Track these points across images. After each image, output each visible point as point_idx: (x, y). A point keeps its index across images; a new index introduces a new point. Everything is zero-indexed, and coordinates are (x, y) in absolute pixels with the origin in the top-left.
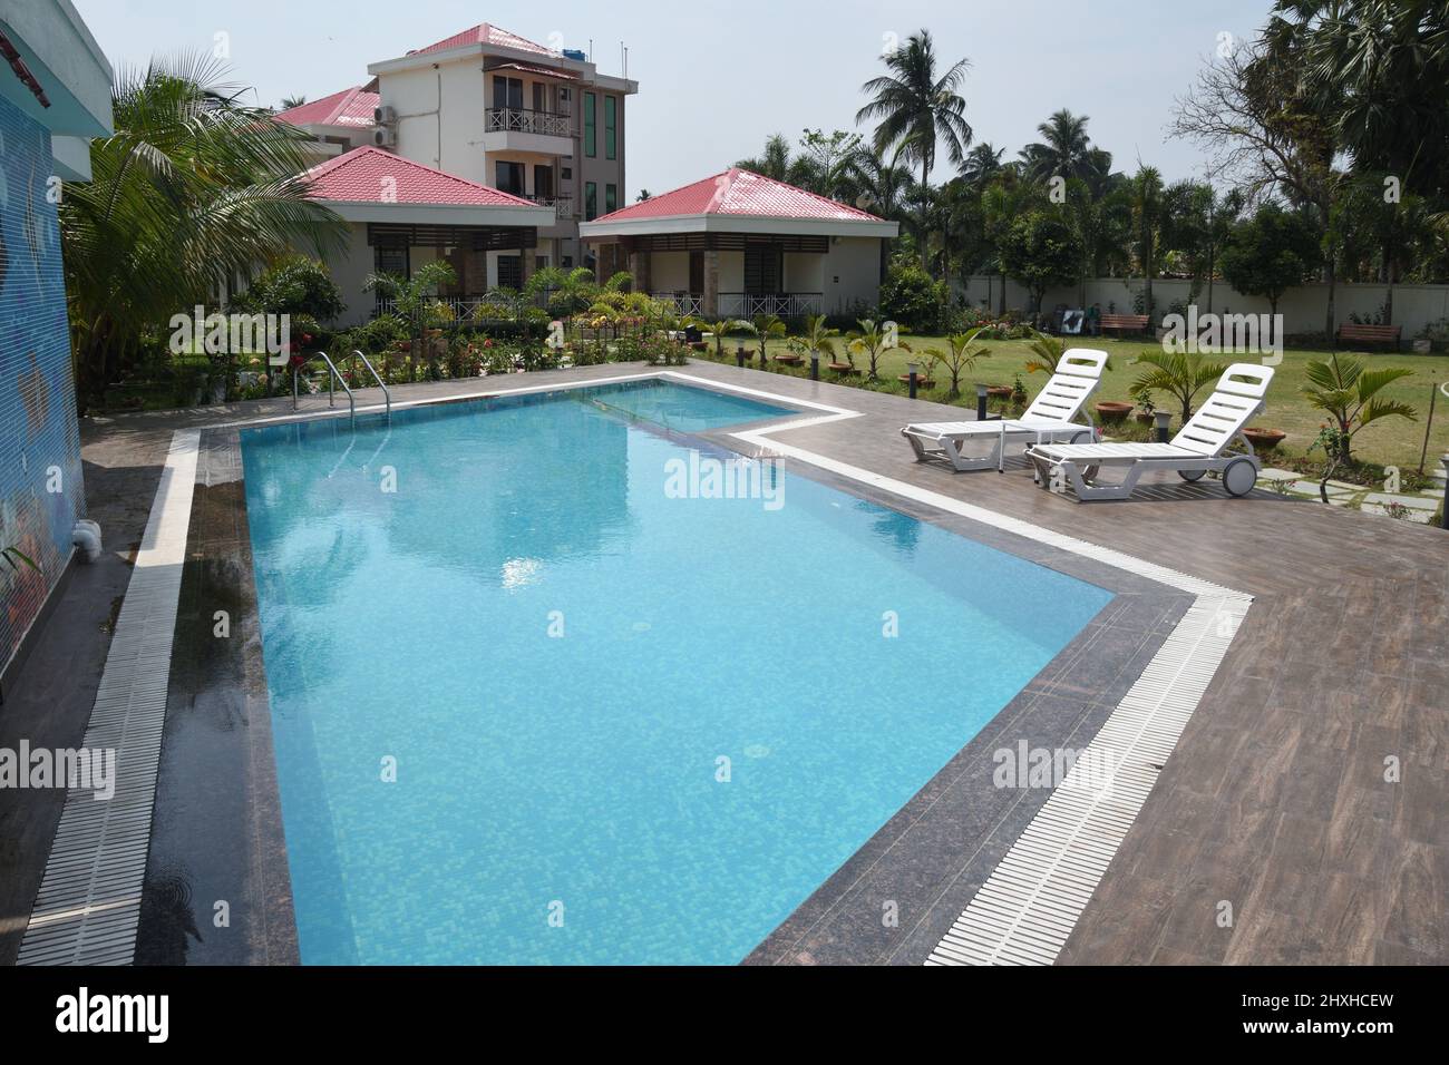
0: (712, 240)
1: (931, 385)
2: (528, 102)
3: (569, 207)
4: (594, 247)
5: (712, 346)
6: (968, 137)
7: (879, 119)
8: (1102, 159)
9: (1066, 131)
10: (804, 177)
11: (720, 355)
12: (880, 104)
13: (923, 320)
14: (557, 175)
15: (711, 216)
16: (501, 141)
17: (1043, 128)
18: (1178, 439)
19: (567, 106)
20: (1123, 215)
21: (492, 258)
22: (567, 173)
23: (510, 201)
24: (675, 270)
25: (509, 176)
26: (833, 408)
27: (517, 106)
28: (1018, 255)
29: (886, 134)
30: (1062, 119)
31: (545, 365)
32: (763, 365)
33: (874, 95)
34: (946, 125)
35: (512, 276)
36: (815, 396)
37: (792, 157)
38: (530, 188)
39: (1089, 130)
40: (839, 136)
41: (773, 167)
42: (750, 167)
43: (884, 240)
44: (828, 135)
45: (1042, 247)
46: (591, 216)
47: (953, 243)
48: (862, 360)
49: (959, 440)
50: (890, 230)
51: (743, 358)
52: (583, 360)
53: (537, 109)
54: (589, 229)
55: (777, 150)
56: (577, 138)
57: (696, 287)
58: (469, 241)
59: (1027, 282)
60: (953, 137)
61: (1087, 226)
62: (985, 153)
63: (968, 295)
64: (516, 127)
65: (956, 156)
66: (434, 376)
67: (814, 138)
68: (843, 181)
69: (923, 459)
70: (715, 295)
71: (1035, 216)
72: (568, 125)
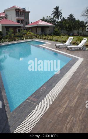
0: (38, 27)
1: (58, 40)
2: (20, 14)
3: (24, 24)
4: (27, 28)
5: (38, 37)
6: (62, 17)
7: (53, 15)
8: (75, 19)
9: (71, 16)
10: (46, 21)
11: (39, 38)
12: (54, 13)
13: (58, 34)
14: (23, 21)
15: (38, 25)
16: (17, 18)
17: (69, 15)
18: (79, 45)
19: (24, 14)
20: (76, 24)
21: (17, 29)
22: (24, 21)
23: (19, 24)
24: (34, 30)
25: (18, 21)
26: (49, 43)
27: (19, 14)
28: (66, 28)
29: (54, 16)
30: (71, 15)
31: (22, 39)
32: (43, 39)
33: (53, 12)
34: (60, 15)
35: (19, 31)
36: (47, 42)
37: (45, 19)
38: (20, 22)
39: (73, 16)
40: (50, 17)
41: (43, 20)
42: (41, 20)
43: (54, 27)
44: (49, 16)
45: (68, 27)
46: (26, 25)
47: (60, 27)
48: (52, 38)
49: (60, 46)
50: (54, 26)
51: (41, 38)
52: (26, 39)
53: (21, 14)
54: (26, 26)
55: (44, 18)
56: (24, 17)
57: (36, 32)
58: (15, 28)
59: (67, 31)
60: (60, 17)
61: (73, 25)
62: (64, 18)
63: (62, 32)
64: (19, 16)
65: (61, 18)
66: (12, 41)
67: (47, 17)
68: (50, 21)
69: (57, 47)
70: (38, 32)
71: (68, 24)
72: (24, 16)
